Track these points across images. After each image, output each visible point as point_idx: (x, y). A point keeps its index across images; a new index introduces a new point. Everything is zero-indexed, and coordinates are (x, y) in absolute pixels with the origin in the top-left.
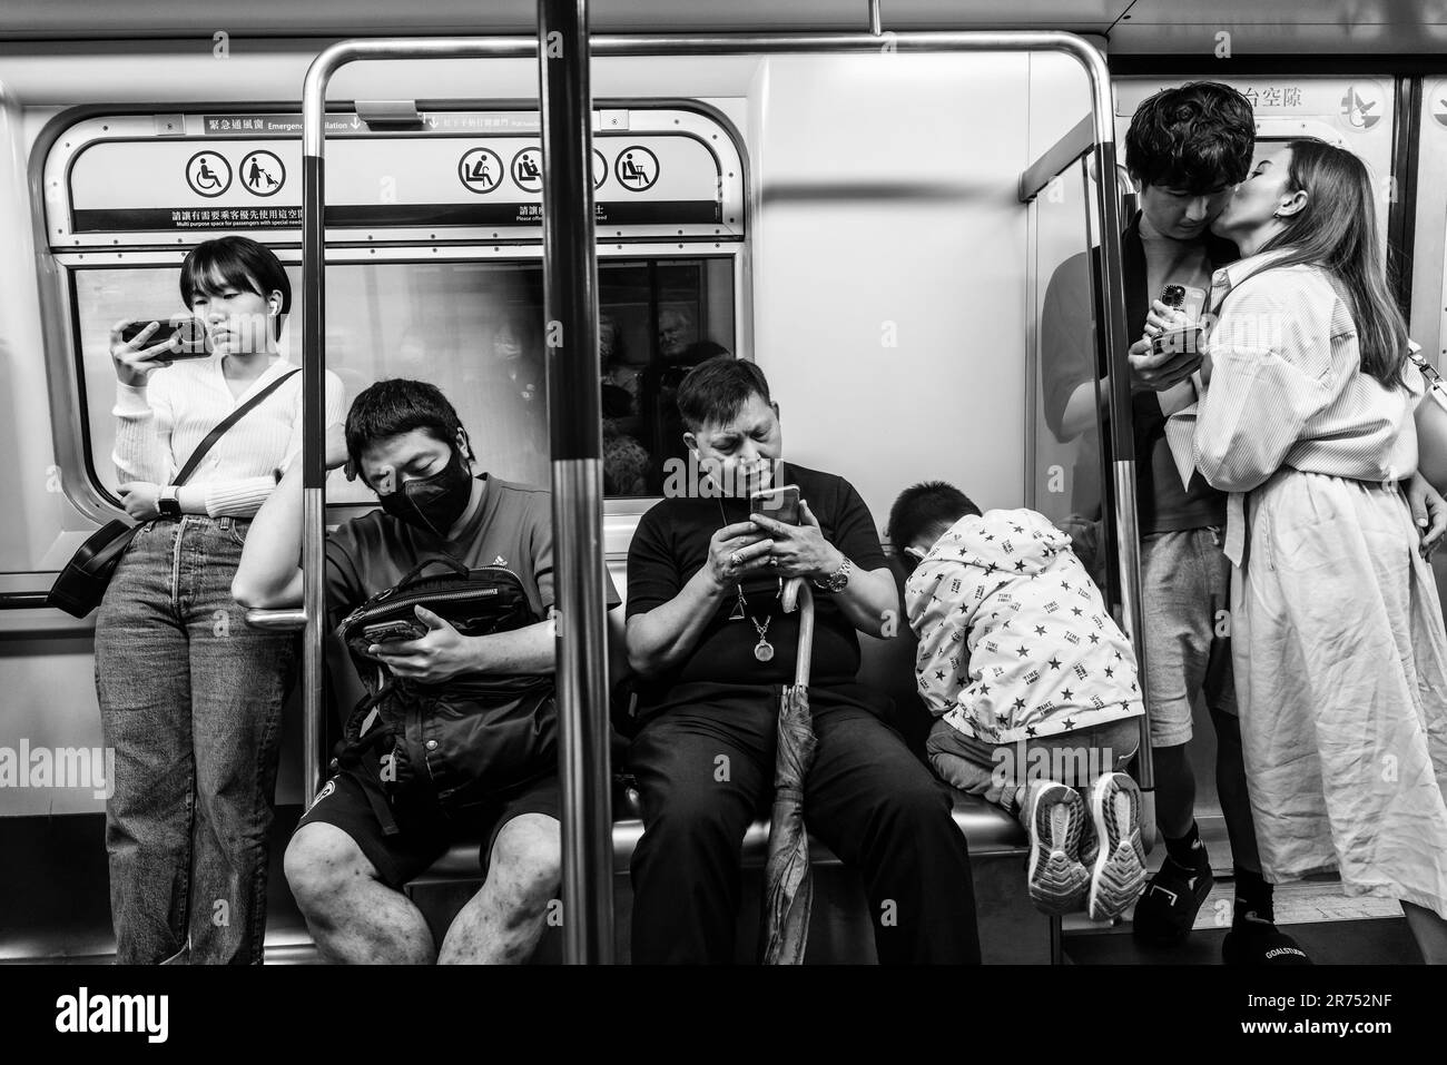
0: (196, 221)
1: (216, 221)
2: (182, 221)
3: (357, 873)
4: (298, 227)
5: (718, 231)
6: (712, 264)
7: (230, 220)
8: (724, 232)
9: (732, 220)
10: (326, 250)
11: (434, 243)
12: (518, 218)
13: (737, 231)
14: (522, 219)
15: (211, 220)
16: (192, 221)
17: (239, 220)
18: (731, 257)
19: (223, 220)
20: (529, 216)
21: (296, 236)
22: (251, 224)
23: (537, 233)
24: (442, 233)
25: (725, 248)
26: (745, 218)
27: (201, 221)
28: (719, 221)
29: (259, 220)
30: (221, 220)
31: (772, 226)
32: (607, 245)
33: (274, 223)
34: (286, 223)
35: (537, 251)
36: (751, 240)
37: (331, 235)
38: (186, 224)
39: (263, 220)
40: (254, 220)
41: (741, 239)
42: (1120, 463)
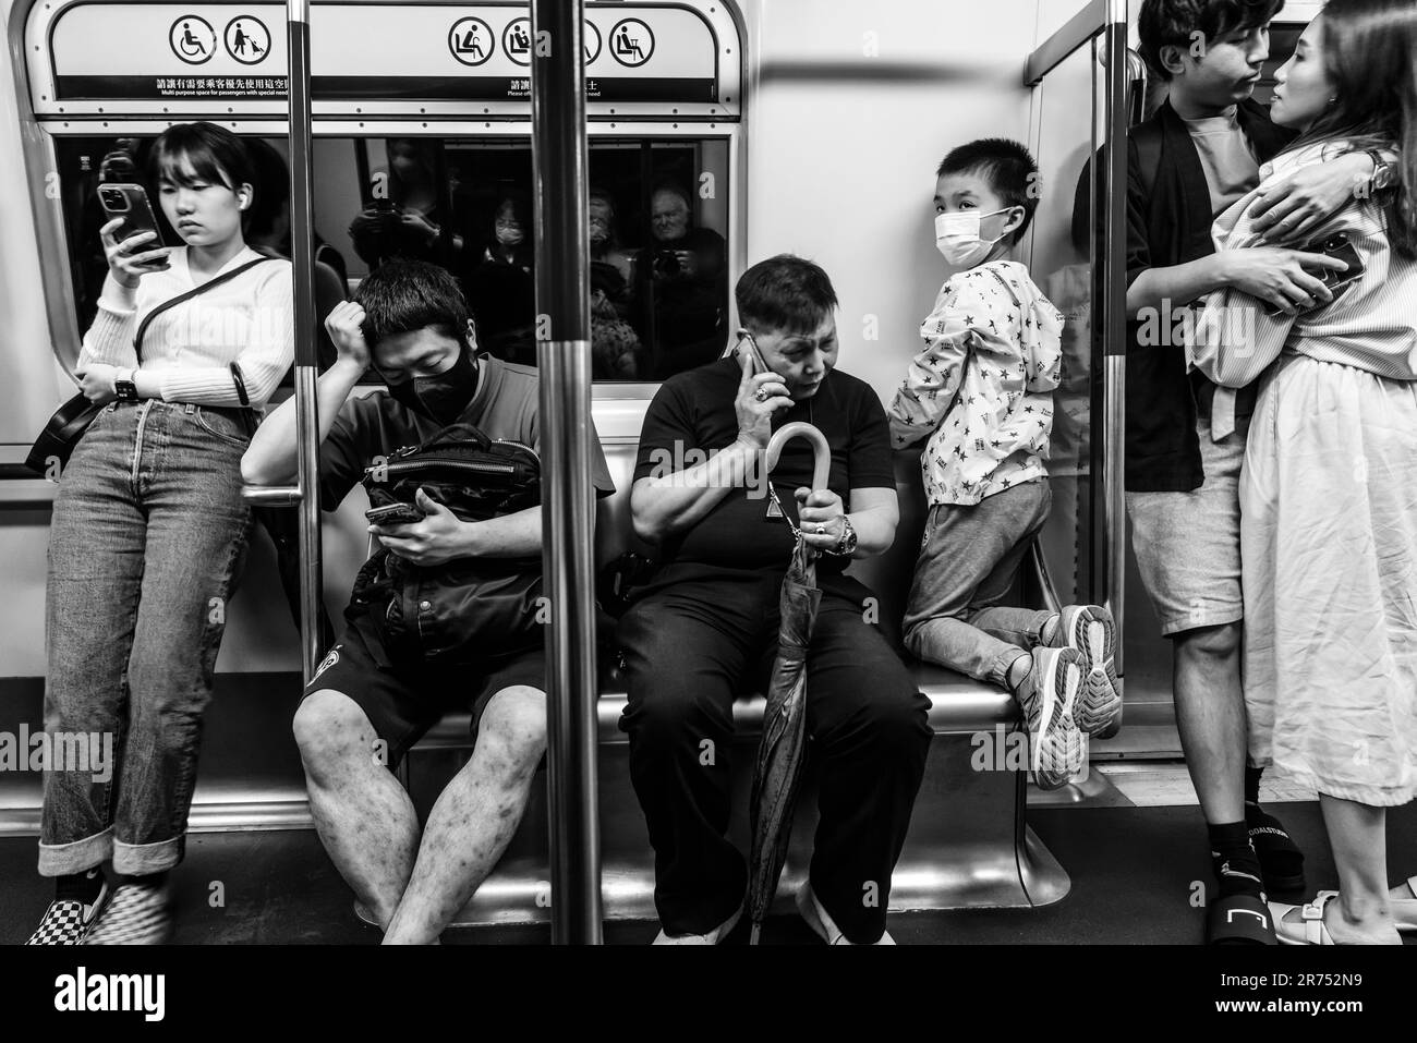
0: (181, 90)
1: (202, 90)
2: (168, 90)
3: (362, 739)
4: (284, 98)
5: (713, 111)
6: (707, 145)
7: (216, 89)
8: (720, 111)
9: (728, 100)
10: (313, 123)
11: (424, 118)
12: (509, 93)
13: (733, 111)
14: (513, 94)
15: (196, 89)
16: (177, 89)
17: (225, 89)
18: (727, 138)
19: (209, 89)
20: (520, 90)
21: (282, 107)
22: (238, 93)
23: (526, 109)
24: (432, 107)
25: (721, 129)
26: (742, 96)
27: (186, 89)
28: (715, 100)
29: (246, 90)
30: (207, 89)
31: (769, 105)
32: (598, 124)
33: (261, 93)
34: (272, 93)
35: (526, 128)
36: (747, 120)
37: (318, 107)
38: (171, 92)
39: (249, 90)
40: (240, 89)
41: (737, 119)
42: (1111, 358)
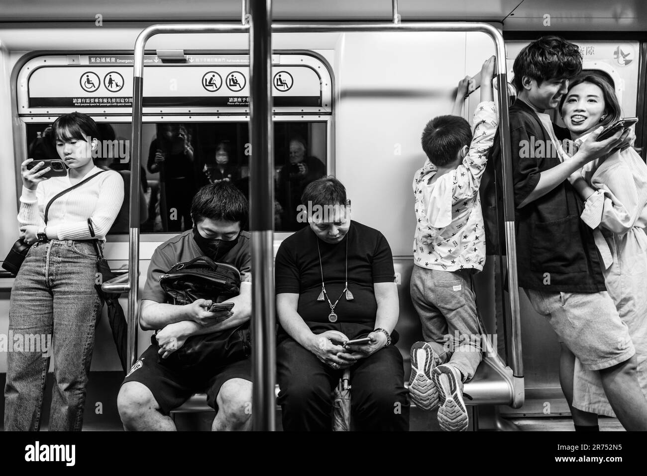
0: (84, 103)
1: (92, 103)
2: (78, 103)
3: (150, 408)
4: (130, 106)
5: (319, 110)
6: (314, 125)
7: (99, 103)
8: (323, 110)
9: (326, 105)
10: (143, 117)
11: (190, 114)
12: (228, 103)
13: (328, 110)
14: (230, 104)
15: (90, 103)
16: (82, 103)
17: (103, 103)
18: (326, 122)
19: (96, 103)
20: (233, 102)
21: (130, 110)
22: (108, 105)
24: (194, 110)
25: (323, 118)
26: (333, 104)
27: (86, 103)
28: (320, 105)
29: (112, 103)
30: (95, 103)
31: (344, 108)
33: (118, 104)
34: (123, 104)
36: (335, 114)
37: (145, 110)
38: (79, 104)
39: (114, 103)
40: (109, 103)
41: (330, 114)
42: (508, 222)
